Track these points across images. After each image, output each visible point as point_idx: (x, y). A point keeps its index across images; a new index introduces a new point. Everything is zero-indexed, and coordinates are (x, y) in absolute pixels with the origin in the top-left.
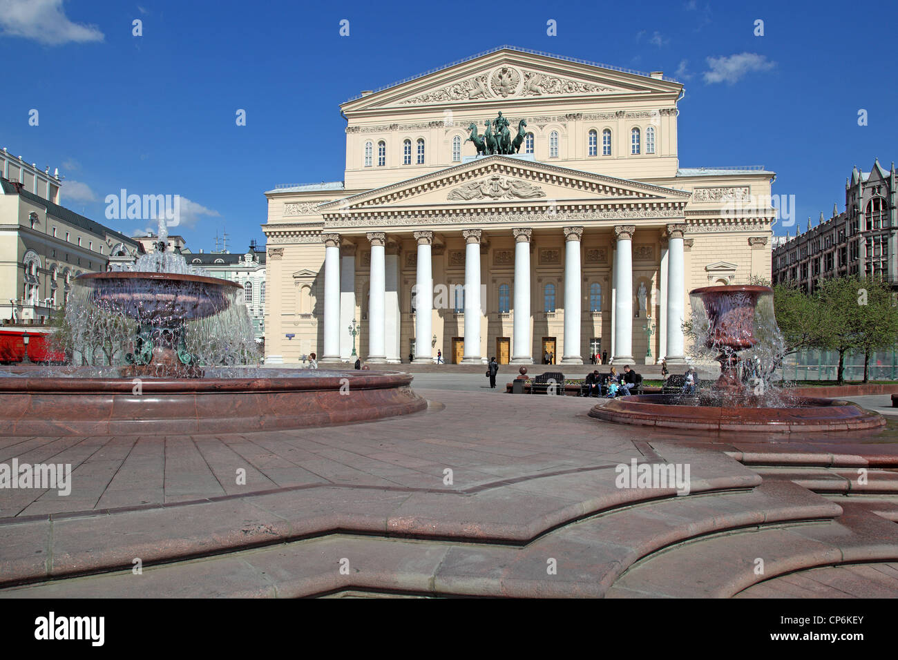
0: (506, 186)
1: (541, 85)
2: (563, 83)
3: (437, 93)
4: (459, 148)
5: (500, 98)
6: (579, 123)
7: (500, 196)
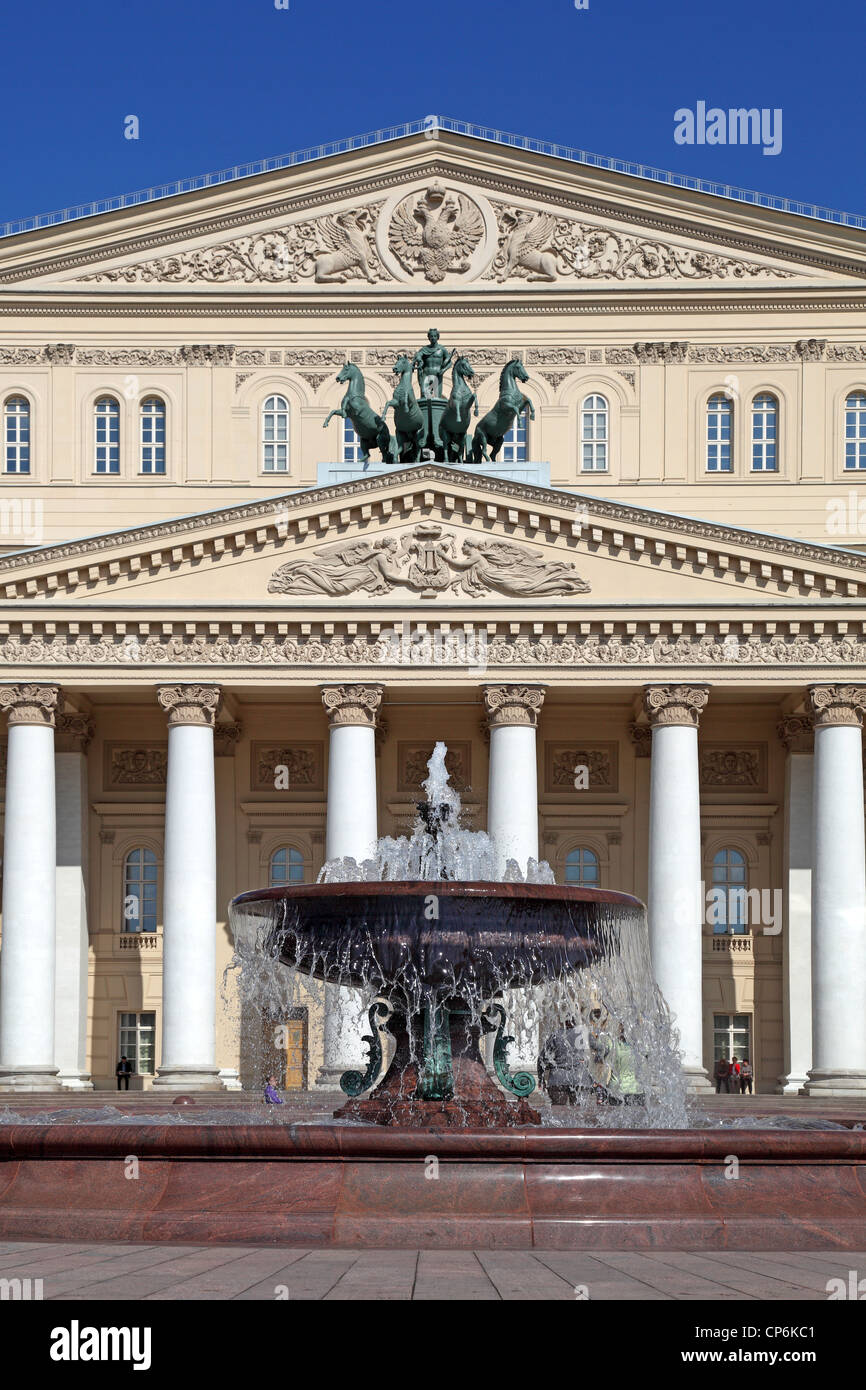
0: (461, 559)
1: (555, 251)
2: (626, 246)
3: (207, 256)
4: (283, 432)
5: (419, 282)
6: (678, 372)
7: (443, 589)
